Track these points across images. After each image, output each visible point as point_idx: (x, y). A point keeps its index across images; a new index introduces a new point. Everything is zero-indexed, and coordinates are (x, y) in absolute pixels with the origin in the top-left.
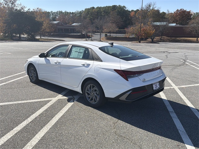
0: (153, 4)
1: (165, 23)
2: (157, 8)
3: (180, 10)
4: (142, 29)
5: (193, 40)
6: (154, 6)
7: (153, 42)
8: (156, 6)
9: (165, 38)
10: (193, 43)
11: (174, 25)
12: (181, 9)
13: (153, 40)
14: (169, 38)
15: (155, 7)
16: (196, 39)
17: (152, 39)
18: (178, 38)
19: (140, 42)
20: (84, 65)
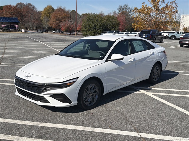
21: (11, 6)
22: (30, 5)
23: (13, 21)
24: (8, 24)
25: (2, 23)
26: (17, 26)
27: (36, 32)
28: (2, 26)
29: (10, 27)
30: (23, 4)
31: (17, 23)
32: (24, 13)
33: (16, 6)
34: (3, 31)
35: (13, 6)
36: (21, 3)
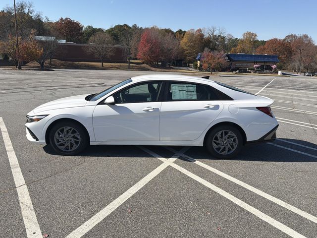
0: (28, 5)
1: (53, 38)
2: (36, 12)
3: (65, 20)
4: (21, 46)
5: (97, 65)
6: (31, 9)
7: (42, 68)
8: (34, 9)
9: (58, 62)
10: (99, 69)
11: (64, 41)
12: (67, 19)
13: (42, 65)
14: (63, 62)
15: (33, 11)
16: (101, 64)
17: (40, 63)
18: (76, 63)
19: (20, 68)
20: (208, 107)
21: (276, 39)
22: (306, 36)
23: (271, 60)
24: (263, 64)
25: (256, 63)
26: (274, 66)
27: (302, 75)
28: (255, 66)
29: (265, 67)
30: (295, 37)
31: (275, 63)
32: (294, 48)
33: (284, 40)
34: (255, 73)
35: (280, 40)
36: (292, 35)
